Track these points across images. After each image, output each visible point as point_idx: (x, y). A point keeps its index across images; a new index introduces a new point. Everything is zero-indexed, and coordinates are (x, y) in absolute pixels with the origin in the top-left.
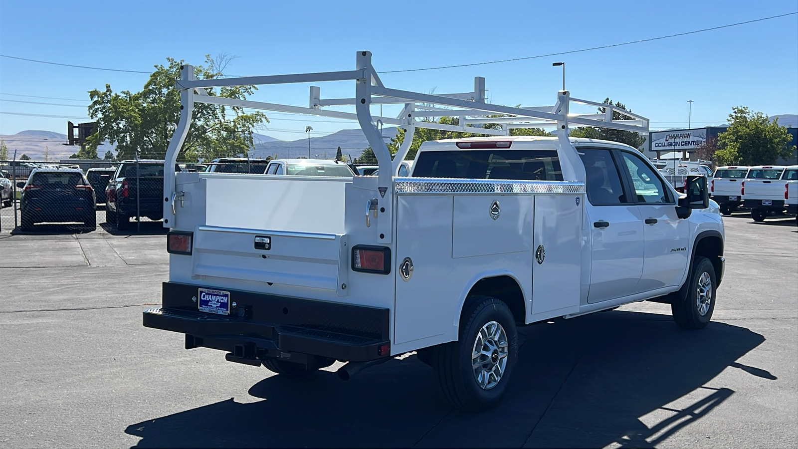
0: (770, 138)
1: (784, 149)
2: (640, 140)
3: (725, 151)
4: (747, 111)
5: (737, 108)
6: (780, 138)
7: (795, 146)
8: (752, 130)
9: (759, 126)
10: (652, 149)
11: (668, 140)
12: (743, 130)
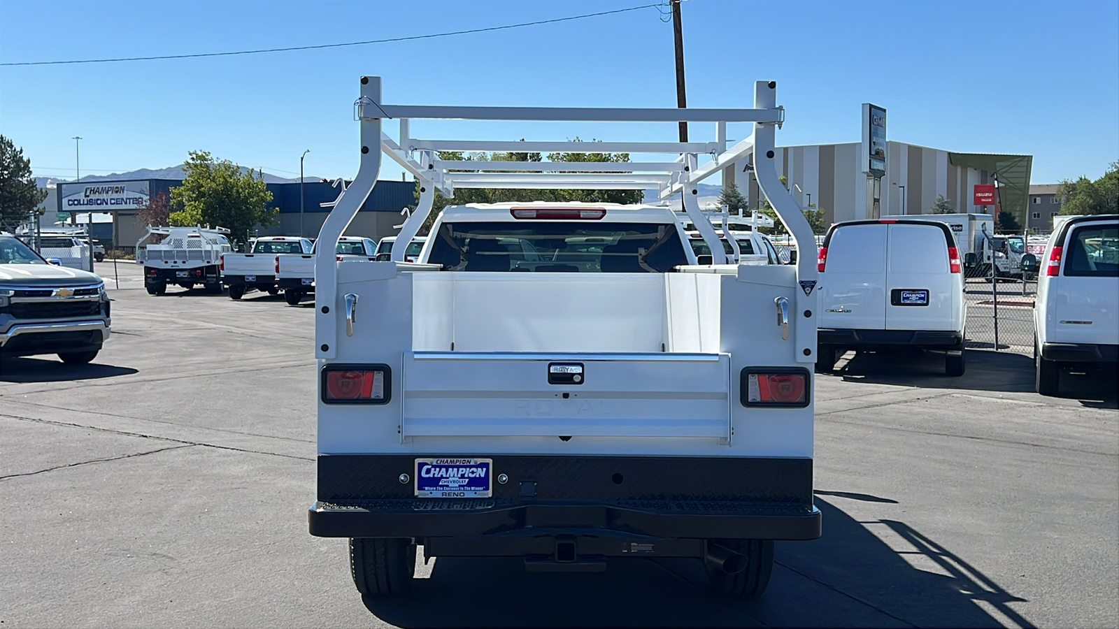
0: (245, 196)
1: (263, 212)
2: (39, 194)
3: (184, 214)
4: (209, 157)
5: (195, 153)
6: (258, 196)
7: (277, 209)
8: (220, 184)
9: (228, 179)
10: (64, 209)
11: (88, 196)
12: (208, 185)
